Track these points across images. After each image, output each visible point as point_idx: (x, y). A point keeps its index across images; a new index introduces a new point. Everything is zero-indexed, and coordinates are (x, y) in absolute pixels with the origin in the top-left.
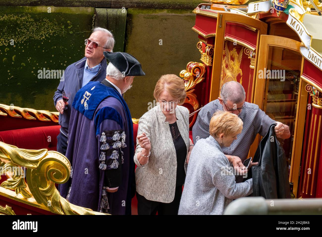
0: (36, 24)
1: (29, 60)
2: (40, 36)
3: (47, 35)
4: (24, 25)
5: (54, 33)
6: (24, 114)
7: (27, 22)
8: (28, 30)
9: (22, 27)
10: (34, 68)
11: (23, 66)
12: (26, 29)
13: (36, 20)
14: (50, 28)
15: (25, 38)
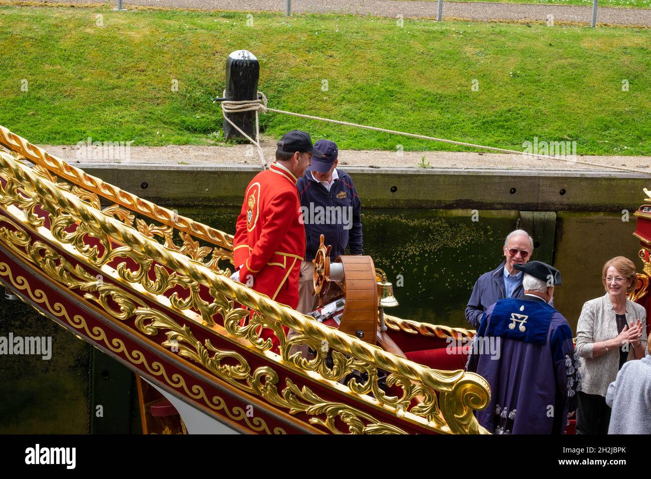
0: (451, 229)
1: (443, 271)
2: (456, 243)
3: (464, 243)
4: (437, 231)
5: (472, 240)
6: (437, 333)
7: (440, 228)
8: (442, 236)
9: (435, 233)
10: (449, 280)
11: (436, 277)
12: (439, 234)
13: (451, 226)
14: (467, 234)
15: (438, 245)
